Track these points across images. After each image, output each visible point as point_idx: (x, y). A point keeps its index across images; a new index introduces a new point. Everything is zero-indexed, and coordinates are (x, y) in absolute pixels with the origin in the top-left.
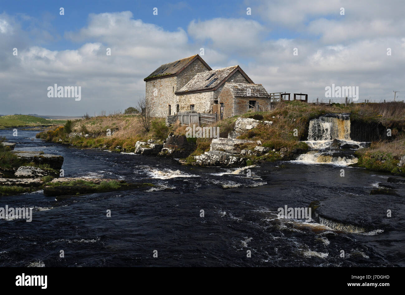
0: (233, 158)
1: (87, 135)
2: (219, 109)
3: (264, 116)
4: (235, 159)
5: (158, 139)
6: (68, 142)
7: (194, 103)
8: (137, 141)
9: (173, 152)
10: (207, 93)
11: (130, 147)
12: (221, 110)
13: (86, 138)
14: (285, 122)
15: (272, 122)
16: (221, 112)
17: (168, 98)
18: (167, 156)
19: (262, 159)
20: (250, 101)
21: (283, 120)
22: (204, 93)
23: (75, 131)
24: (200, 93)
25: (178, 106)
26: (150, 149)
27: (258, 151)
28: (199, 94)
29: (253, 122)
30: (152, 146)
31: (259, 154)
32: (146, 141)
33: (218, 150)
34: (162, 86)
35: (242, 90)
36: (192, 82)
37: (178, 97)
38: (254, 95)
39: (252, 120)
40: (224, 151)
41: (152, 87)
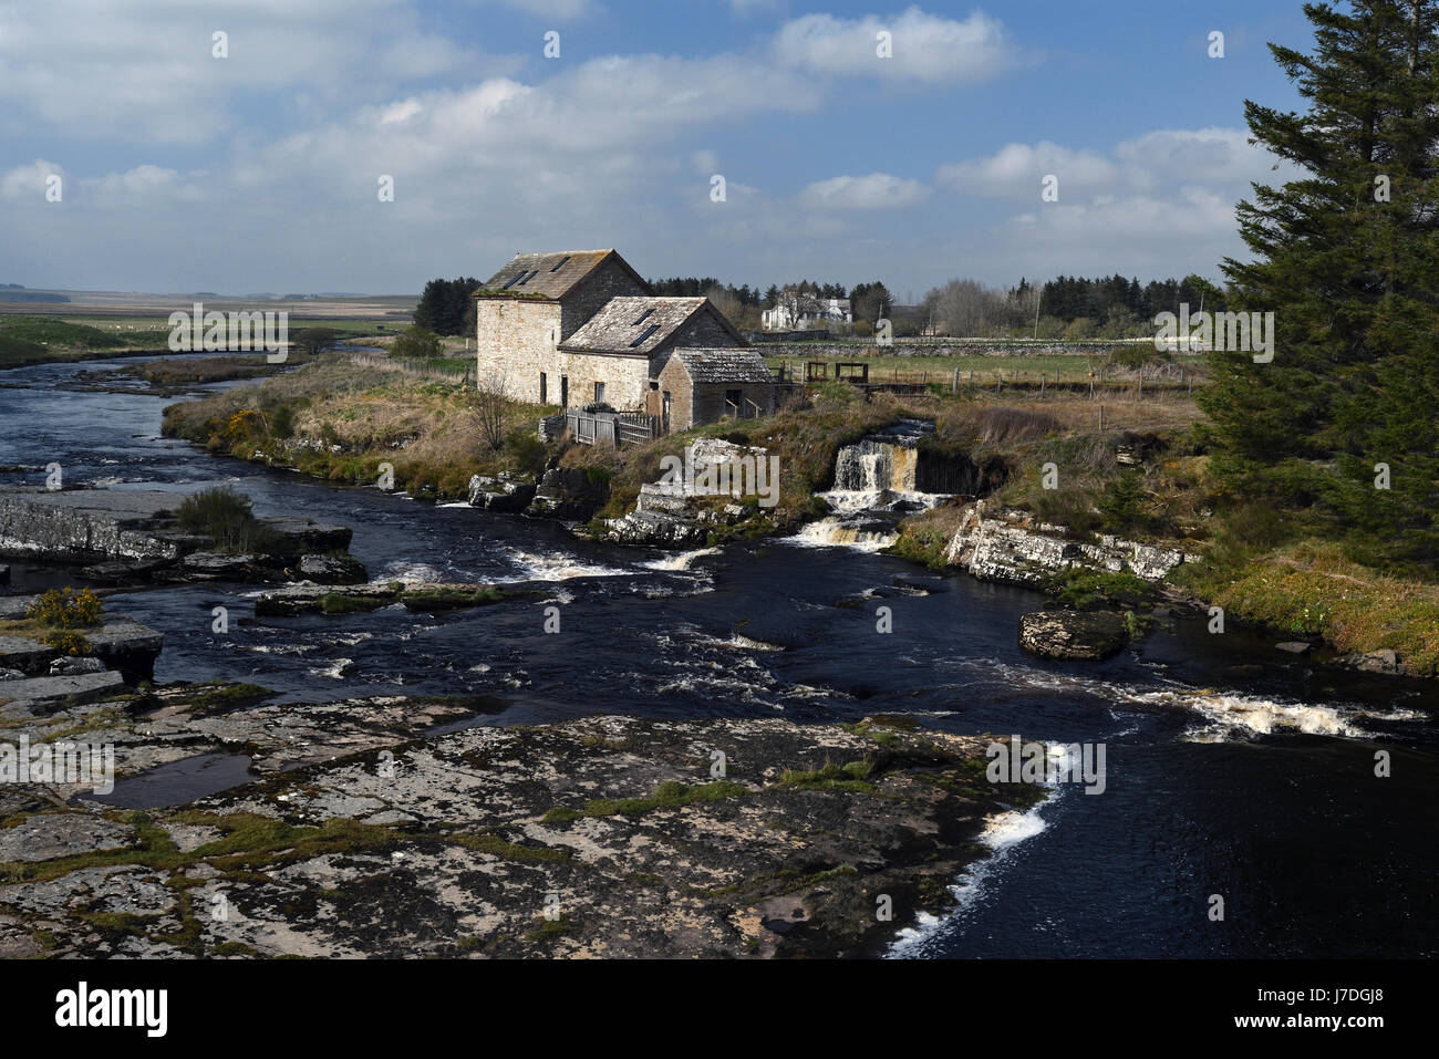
0: (680, 529)
1: (336, 447)
2: (661, 404)
3: (749, 436)
4: (684, 530)
5: (522, 472)
6: (283, 461)
7: (605, 380)
8: (473, 475)
9: (559, 507)
10: (634, 361)
11: (458, 489)
12: (664, 406)
13: (336, 455)
14: (792, 450)
15: (764, 450)
16: (664, 411)
17: (540, 355)
18: (544, 516)
19: (737, 532)
20: (728, 391)
21: (791, 445)
22: (627, 360)
23: (303, 434)
24: (618, 358)
25: (565, 381)
26: (505, 495)
27: (731, 514)
28: (616, 359)
29: (728, 448)
30: (510, 487)
31: (732, 520)
32: (494, 475)
33: (652, 509)
34: (522, 321)
35: (712, 365)
36: (600, 320)
37: (564, 357)
38: (738, 377)
39: (726, 443)
40: (666, 511)
41: (495, 318)
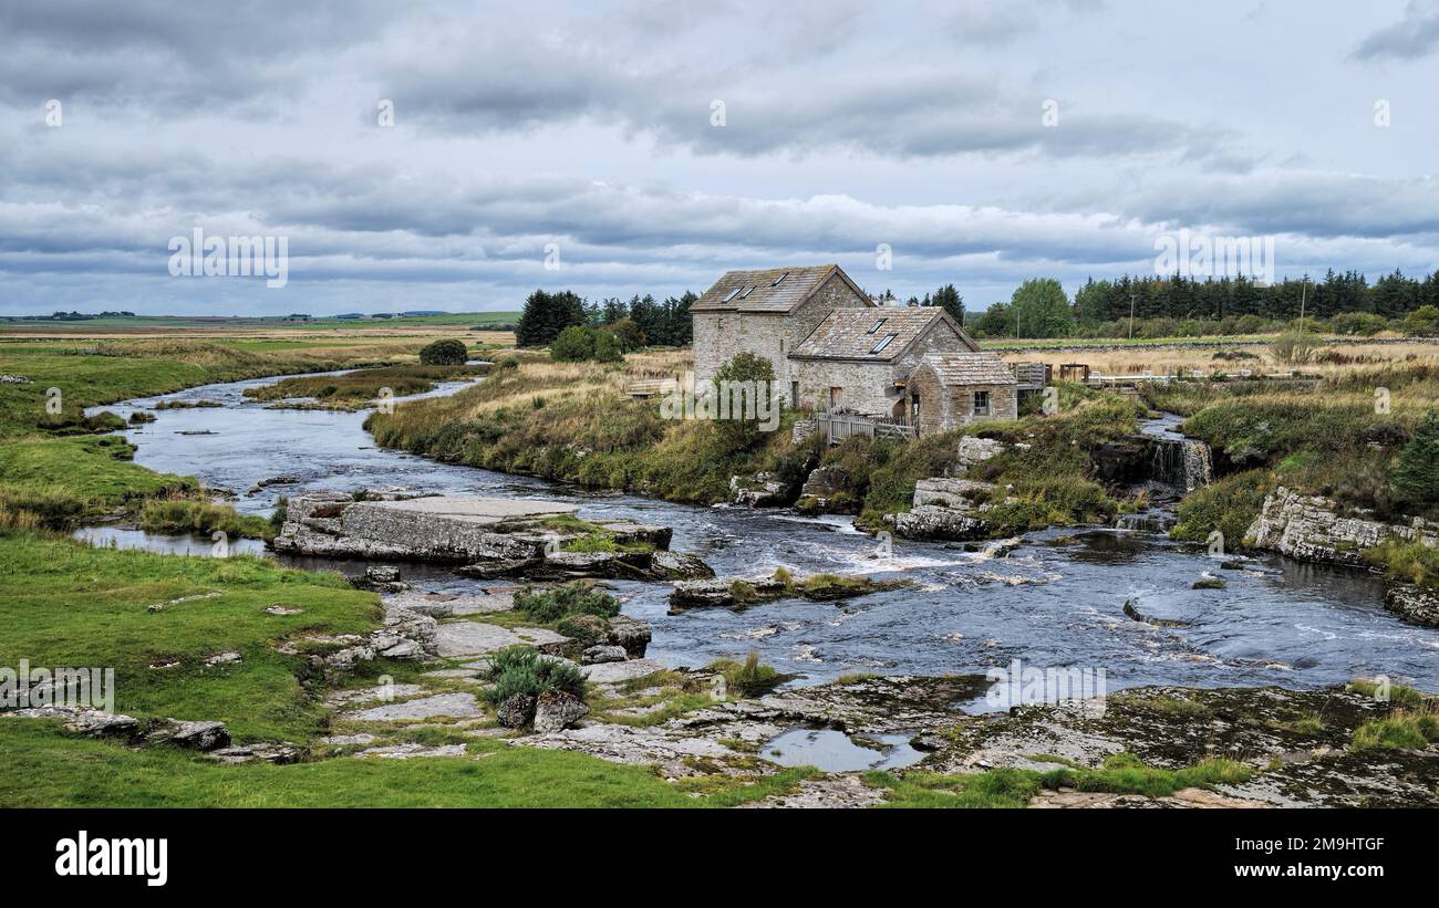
0: (966, 522)
2: (909, 406)
4: (970, 523)
7: (841, 385)
8: (732, 476)
10: (875, 368)
12: (912, 408)
15: (1029, 446)
16: (913, 413)
20: (976, 393)
22: (867, 368)
24: (858, 365)
25: (795, 384)
26: (768, 494)
28: (855, 366)
29: (993, 445)
30: (771, 486)
32: (753, 476)
33: (933, 503)
34: (746, 332)
35: (959, 369)
36: (828, 330)
37: (795, 366)
38: (984, 379)
39: (991, 441)
41: (714, 331)
